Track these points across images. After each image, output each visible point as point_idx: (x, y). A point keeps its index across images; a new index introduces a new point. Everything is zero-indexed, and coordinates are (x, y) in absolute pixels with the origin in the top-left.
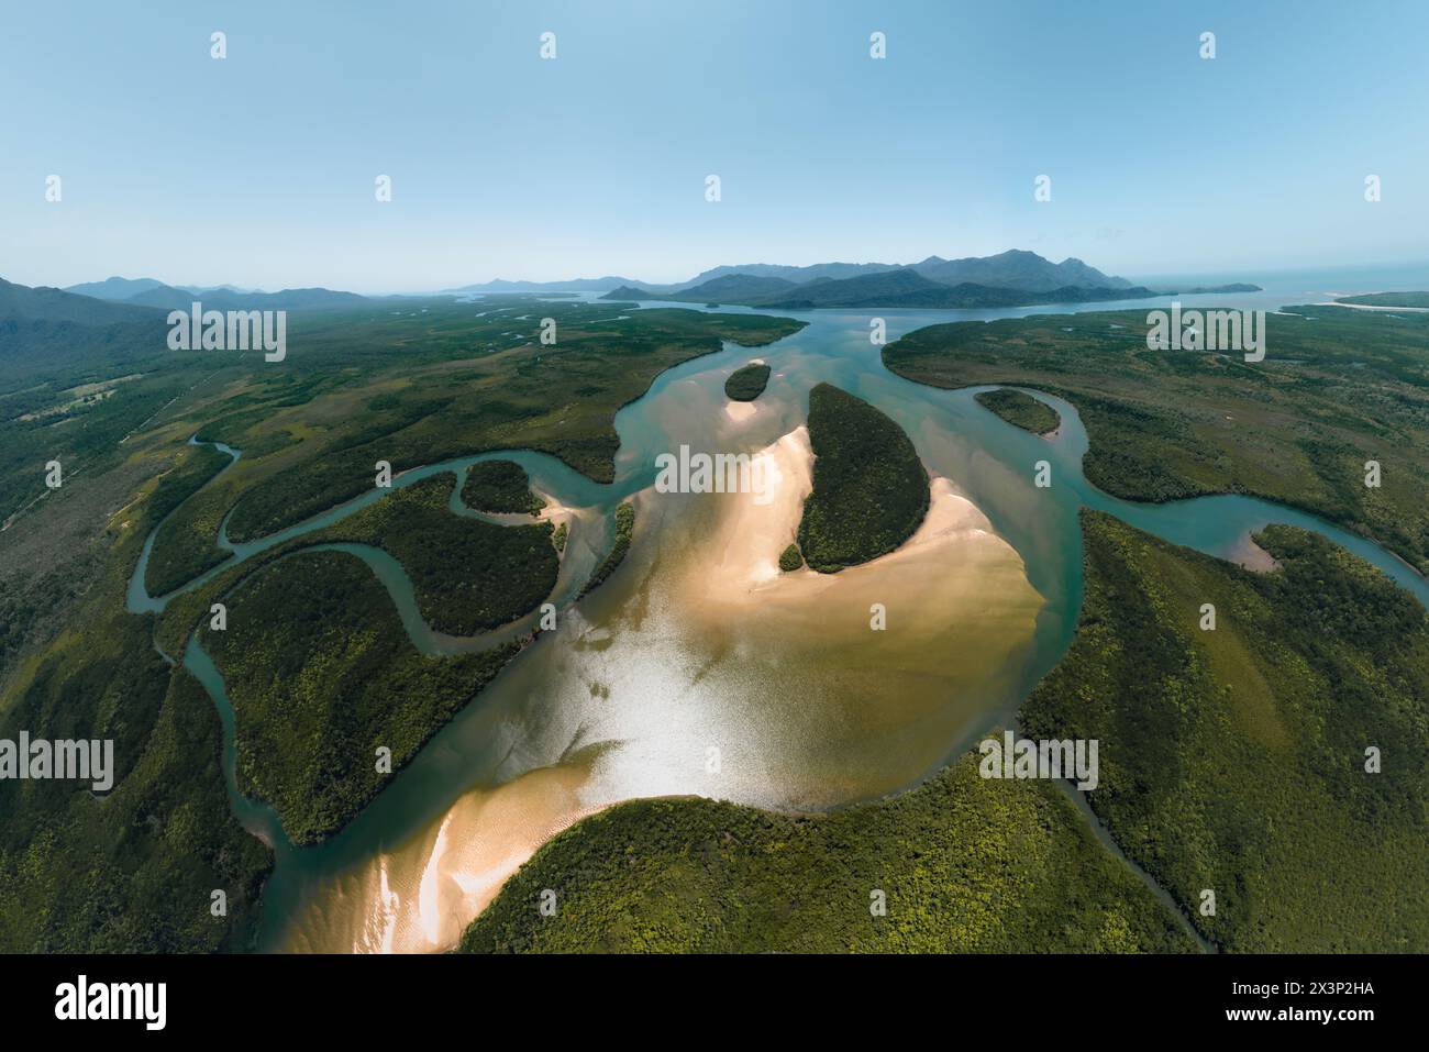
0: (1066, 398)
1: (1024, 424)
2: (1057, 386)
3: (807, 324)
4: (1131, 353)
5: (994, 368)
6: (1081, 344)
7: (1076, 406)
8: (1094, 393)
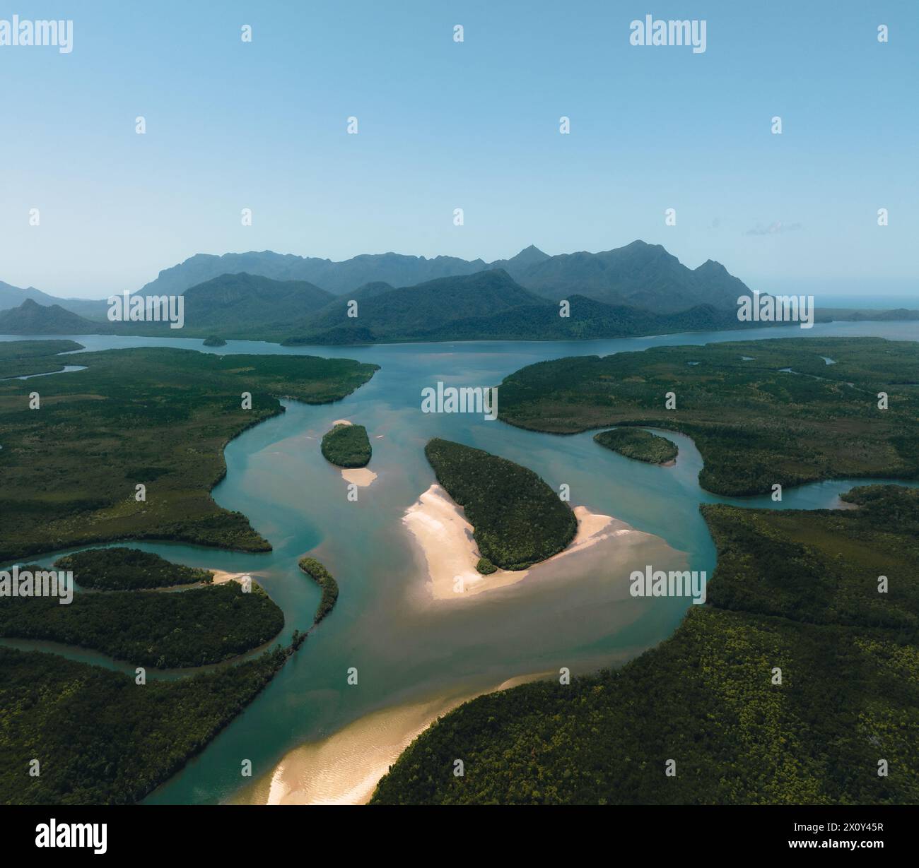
0: (684, 433)
1: (644, 456)
2: (675, 420)
3: (377, 368)
4: (754, 386)
5: (611, 409)
6: (704, 379)
7: (692, 438)
8: (710, 424)
